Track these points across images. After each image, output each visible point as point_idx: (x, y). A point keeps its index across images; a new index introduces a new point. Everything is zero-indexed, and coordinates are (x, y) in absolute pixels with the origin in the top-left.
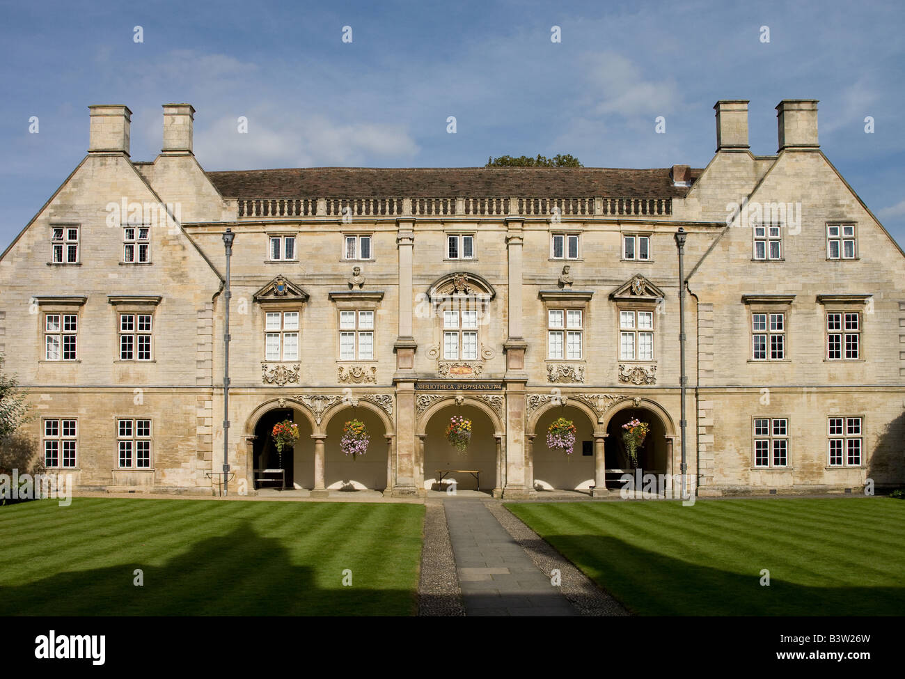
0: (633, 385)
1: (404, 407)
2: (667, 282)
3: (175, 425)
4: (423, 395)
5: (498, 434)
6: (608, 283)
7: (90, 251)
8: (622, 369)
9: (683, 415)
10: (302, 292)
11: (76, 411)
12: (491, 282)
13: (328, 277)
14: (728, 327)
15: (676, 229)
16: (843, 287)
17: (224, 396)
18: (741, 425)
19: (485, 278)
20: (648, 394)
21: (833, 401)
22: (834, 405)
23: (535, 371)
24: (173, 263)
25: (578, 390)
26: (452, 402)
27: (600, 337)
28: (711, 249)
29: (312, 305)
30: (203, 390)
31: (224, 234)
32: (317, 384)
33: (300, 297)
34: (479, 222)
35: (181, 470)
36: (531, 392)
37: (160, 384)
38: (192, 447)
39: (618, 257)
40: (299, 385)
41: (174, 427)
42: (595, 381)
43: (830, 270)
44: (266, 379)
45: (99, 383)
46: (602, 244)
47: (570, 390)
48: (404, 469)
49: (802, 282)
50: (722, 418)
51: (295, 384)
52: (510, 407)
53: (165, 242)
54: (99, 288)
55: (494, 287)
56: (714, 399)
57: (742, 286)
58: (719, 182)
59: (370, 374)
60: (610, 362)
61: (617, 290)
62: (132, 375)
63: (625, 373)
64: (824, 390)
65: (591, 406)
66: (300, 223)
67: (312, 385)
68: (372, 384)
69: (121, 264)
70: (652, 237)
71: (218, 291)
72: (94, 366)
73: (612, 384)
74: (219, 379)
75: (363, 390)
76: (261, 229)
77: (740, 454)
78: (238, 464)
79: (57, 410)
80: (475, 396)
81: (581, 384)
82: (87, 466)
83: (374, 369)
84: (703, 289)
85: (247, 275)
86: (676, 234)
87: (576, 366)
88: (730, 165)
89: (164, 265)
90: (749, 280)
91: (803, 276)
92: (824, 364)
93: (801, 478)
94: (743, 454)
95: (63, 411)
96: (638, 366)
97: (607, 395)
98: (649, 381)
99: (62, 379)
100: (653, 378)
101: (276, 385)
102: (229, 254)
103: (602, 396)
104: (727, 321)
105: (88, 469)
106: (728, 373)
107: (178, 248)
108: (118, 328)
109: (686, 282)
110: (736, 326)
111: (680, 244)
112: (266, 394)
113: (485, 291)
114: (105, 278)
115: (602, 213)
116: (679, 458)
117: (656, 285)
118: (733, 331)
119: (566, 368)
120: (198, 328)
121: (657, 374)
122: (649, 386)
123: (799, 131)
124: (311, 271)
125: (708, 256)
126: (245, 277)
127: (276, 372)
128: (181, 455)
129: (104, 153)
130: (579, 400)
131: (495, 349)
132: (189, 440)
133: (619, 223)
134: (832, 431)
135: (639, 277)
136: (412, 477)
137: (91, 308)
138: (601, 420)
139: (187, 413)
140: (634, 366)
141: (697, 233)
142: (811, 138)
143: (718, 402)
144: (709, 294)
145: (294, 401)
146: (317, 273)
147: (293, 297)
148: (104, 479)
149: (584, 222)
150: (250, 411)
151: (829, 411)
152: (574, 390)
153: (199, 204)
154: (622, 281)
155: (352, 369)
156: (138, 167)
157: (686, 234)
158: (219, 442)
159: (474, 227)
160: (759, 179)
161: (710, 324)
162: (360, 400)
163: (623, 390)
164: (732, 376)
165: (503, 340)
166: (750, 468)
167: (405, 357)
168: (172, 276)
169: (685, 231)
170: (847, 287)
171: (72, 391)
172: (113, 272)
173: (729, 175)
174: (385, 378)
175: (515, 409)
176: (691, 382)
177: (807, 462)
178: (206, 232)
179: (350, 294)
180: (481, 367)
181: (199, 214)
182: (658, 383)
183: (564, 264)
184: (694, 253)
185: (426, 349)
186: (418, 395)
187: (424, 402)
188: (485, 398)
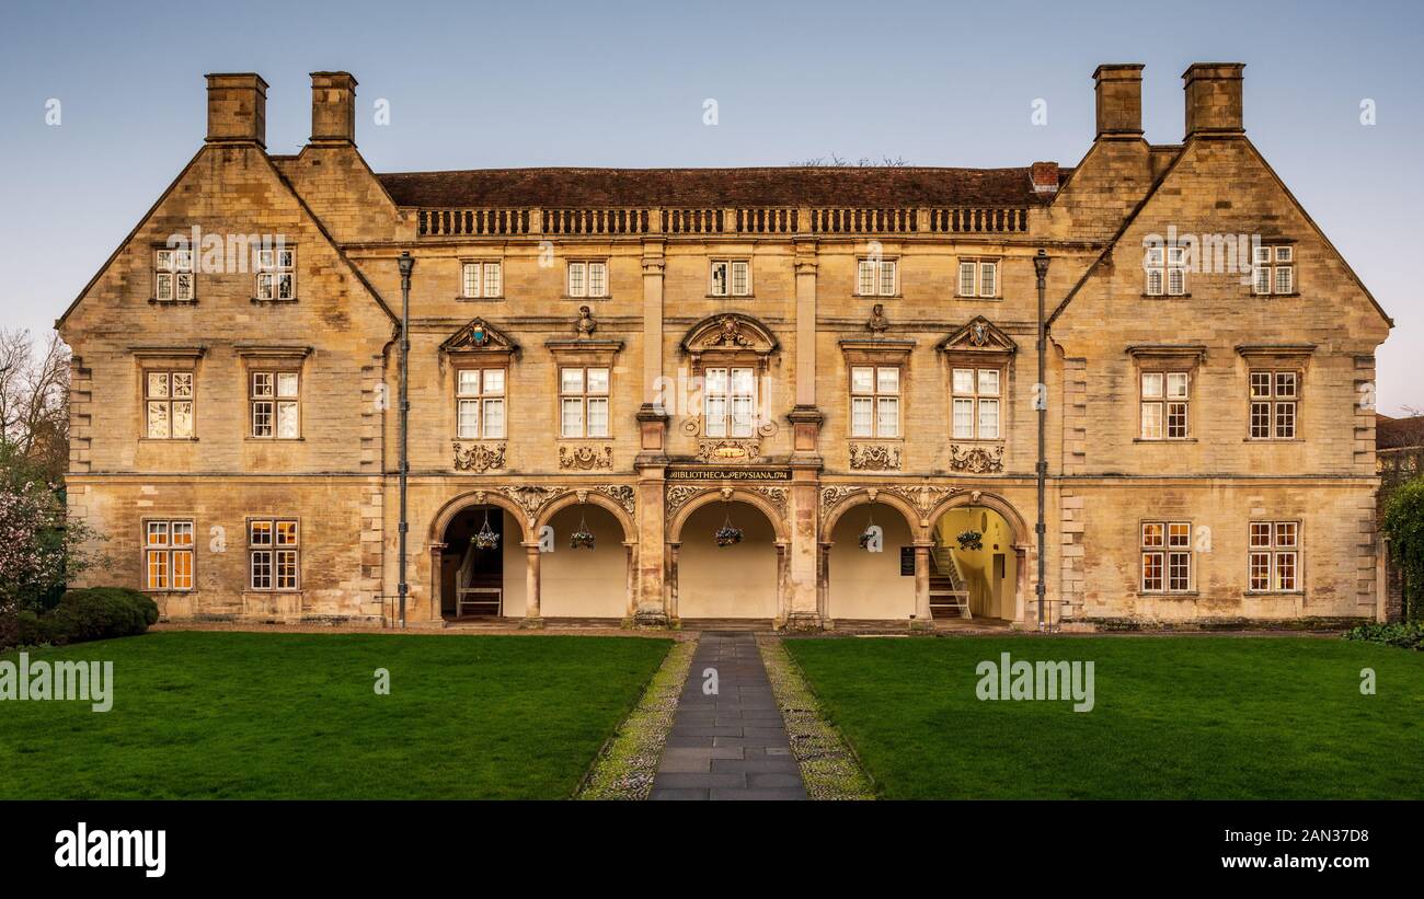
0: (972, 474)
1: (650, 503)
2: (1021, 327)
3: (332, 528)
4: (676, 487)
5: (781, 541)
6: (937, 329)
7: (209, 283)
8: (955, 451)
9: (1041, 517)
10: (509, 340)
11: (191, 509)
12: (772, 328)
13: (544, 321)
14: (1107, 391)
15: (1033, 252)
16: (1275, 335)
17: (399, 488)
18: (1123, 532)
19: (763, 321)
20: (990, 487)
21: (1257, 498)
22: (1258, 504)
23: (832, 453)
24: (326, 299)
25: (891, 480)
26: (716, 496)
27: (924, 406)
28: (1083, 281)
29: (524, 360)
30: (370, 479)
31: (398, 259)
32: (530, 471)
33: (506, 348)
34: (756, 243)
35: (339, 593)
36: (828, 484)
37: (311, 469)
38: (354, 559)
39: (951, 292)
40: (505, 472)
41: (329, 532)
42: (916, 468)
43: (1257, 310)
44: (458, 465)
45: (224, 469)
46: (929, 273)
47: (881, 481)
48: (650, 589)
49: (1215, 327)
50: (1096, 521)
51: (499, 472)
52: (797, 503)
53: (316, 271)
54: (223, 335)
55: (777, 334)
56: (1086, 494)
57: (1129, 334)
58: (1098, 184)
59: (604, 455)
60: (938, 440)
61: (949, 340)
62: (270, 459)
63: (959, 457)
64: (1245, 482)
65: (911, 503)
66: (506, 244)
67: (523, 472)
68: (605, 471)
69: (254, 301)
70: (1000, 263)
71: (391, 340)
72: (216, 446)
73: (940, 472)
74: (393, 463)
75: (593, 480)
76: (450, 252)
77: (1122, 573)
78: (419, 583)
79: (164, 508)
80: (749, 488)
81: (896, 472)
82: (206, 587)
83: (608, 450)
84: (1072, 338)
85: (432, 317)
86: (1035, 259)
87: (891, 447)
88: (1115, 159)
89: (313, 302)
90: (1137, 324)
91: (1217, 319)
92: (1245, 446)
93: (1210, 609)
94: (1126, 572)
95: (173, 509)
96: (978, 447)
97: (933, 487)
98: (993, 467)
99: (172, 464)
100: (999, 466)
101: (471, 472)
102: (407, 288)
103: (925, 488)
104: (1106, 383)
105: (209, 591)
106: (1106, 457)
107: (335, 278)
108: (250, 392)
109: (1047, 327)
110: (1118, 390)
111: (1041, 272)
112: (460, 485)
113: (763, 340)
114: (232, 323)
115: (929, 229)
116: (1035, 577)
117: (1004, 331)
118: (1112, 398)
119: (876, 449)
120: (364, 392)
121: (1005, 458)
122: (993, 474)
123: (1215, 109)
124: (521, 312)
125: (1081, 291)
126: (428, 320)
127: (473, 455)
128: (338, 571)
129: (228, 143)
130: (894, 494)
131: (778, 422)
132: (350, 551)
133: (954, 243)
134: (1255, 541)
135: (981, 319)
136: (660, 601)
137: (212, 363)
138: (925, 522)
139: (348, 512)
140: (972, 447)
141: (1065, 258)
142: (1233, 119)
143: (1092, 498)
144: (1081, 345)
145: (498, 495)
146: (529, 315)
147: (497, 348)
148: (231, 604)
149: (904, 243)
150: (436, 509)
151: (1250, 512)
152: (887, 480)
153: (364, 217)
154: (955, 326)
155: (577, 450)
156: (276, 163)
157: (1049, 258)
158: (393, 552)
159: (749, 249)
160: (1156, 179)
161: (1080, 388)
162: (589, 493)
163: (955, 481)
164: (1112, 463)
165: (788, 409)
166: (1135, 593)
167: (650, 432)
168: (327, 319)
169: (1048, 254)
170: (1280, 334)
171: (184, 481)
172: (241, 313)
173: (1112, 174)
174: (624, 462)
175: (804, 507)
176: (1054, 469)
177: (1218, 585)
178: (374, 255)
179: (576, 344)
180: (757, 447)
181: (363, 230)
182: (1005, 471)
183: (874, 302)
184: (1061, 286)
185: (681, 422)
186: (669, 486)
187: (678, 497)
188: (762, 490)
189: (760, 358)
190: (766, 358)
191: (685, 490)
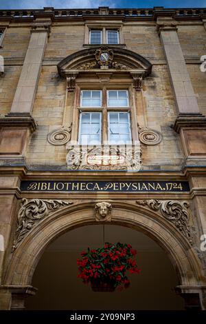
4: (33, 200)
26: (87, 215)
113: (137, 67)
131: (160, 131)
165: (170, 118)
167: (10, 137)
185: (50, 131)
186: (23, 199)
187: (34, 214)
188: (152, 205)
189: (135, 79)
190: (141, 79)
191: (44, 203)
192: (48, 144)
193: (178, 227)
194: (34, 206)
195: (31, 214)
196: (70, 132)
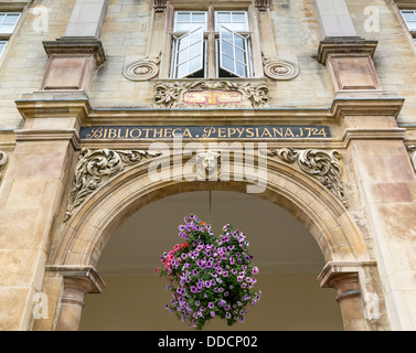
1: (27, 175)
4: (100, 151)
52: (370, 169)
175: (388, 178)
180: (266, 90)
185: (127, 63)
186: (84, 149)
187: (99, 168)
188: (285, 155)
191: (116, 155)
192: (124, 79)
193: (325, 184)
194: (100, 158)
195: (96, 169)
196: (158, 64)
